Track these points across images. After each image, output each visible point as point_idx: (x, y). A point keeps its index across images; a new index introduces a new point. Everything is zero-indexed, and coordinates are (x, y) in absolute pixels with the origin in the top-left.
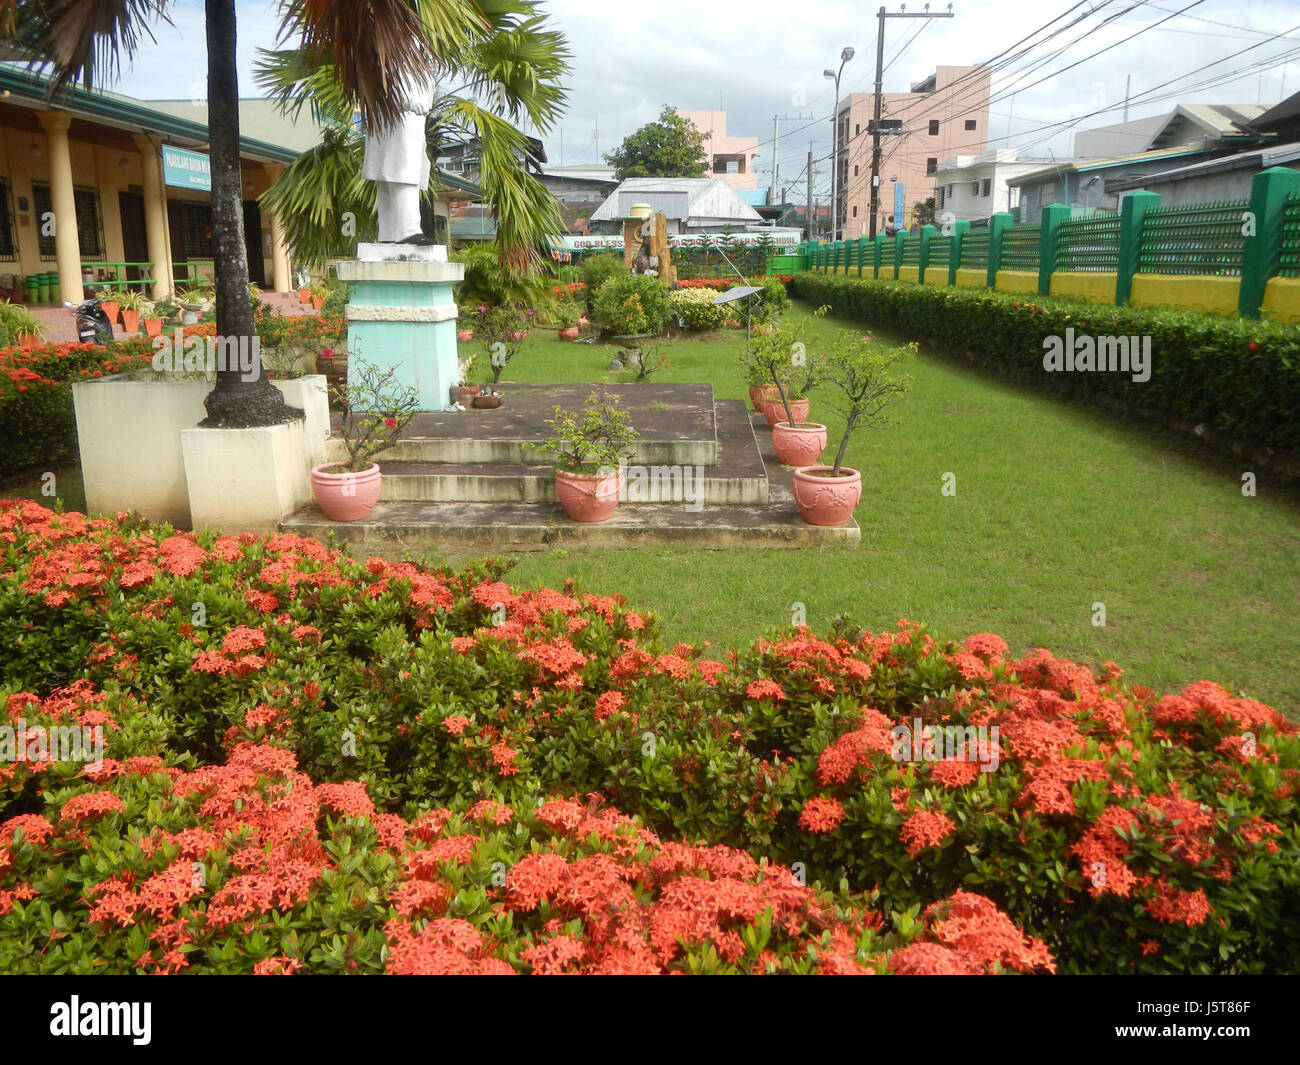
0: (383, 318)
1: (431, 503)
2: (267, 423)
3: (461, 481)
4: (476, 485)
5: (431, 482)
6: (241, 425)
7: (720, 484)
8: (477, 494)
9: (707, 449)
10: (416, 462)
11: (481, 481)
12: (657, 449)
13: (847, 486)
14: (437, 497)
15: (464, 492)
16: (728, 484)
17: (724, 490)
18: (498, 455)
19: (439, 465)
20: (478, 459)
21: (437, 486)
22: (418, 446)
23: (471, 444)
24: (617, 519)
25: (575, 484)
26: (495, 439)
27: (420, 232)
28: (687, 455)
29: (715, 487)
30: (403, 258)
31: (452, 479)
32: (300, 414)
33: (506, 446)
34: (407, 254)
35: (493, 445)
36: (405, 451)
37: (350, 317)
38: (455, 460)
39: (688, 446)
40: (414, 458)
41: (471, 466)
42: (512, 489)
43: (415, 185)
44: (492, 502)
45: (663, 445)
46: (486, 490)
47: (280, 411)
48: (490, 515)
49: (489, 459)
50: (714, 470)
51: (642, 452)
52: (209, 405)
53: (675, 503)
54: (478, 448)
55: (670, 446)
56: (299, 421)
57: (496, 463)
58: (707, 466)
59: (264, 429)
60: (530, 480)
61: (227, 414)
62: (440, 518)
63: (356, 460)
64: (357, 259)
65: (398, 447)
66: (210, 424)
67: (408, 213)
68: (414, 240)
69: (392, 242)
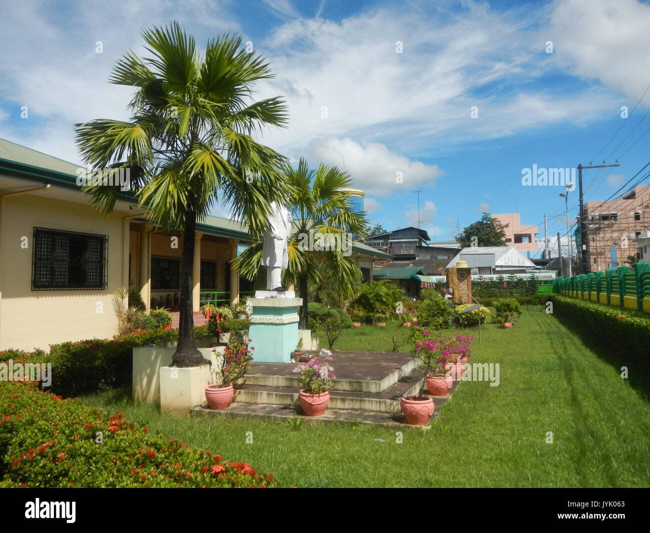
0: (263, 322)
1: (256, 403)
2: (192, 366)
3: (269, 394)
4: (274, 396)
5: (256, 394)
6: (181, 367)
7: (376, 402)
8: (274, 401)
9: (376, 385)
10: (256, 385)
11: (276, 395)
12: (354, 384)
13: (422, 405)
14: (259, 401)
15: (270, 399)
16: (380, 402)
17: (378, 404)
18: (288, 384)
20: (280, 385)
21: (259, 396)
22: (257, 378)
23: (278, 378)
24: (327, 415)
25: (304, 398)
26: (288, 376)
27: (280, 286)
28: (367, 387)
29: (374, 403)
30: (272, 297)
31: (265, 393)
32: (210, 363)
33: (291, 380)
34: (274, 295)
35: (286, 379)
36: (252, 380)
37: (250, 321)
38: (271, 385)
39: (368, 383)
40: (255, 383)
41: (277, 388)
42: (289, 399)
43: (280, 267)
44: (280, 404)
45: (357, 382)
46: (278, 399)
47: (201, 361)
48: (274, 411)
49: (284, 385)
50: (378, 395)
51: (348, 385)
52: (173, 358)
53: (357, 410)
54: (280, 379)
55: (360, 383)
56: (208, 365)
57: (287, 387)
58: (377, 393)
59: (189, 368)
60: (296, 395)
61: (178, 362)
62: (254, 411)
63: (225, 383)
64: (255, 297)
65: (250, 378)
66: (172, 366)
67: (276, 278)
68: (278, 290)
69: (269, 290)
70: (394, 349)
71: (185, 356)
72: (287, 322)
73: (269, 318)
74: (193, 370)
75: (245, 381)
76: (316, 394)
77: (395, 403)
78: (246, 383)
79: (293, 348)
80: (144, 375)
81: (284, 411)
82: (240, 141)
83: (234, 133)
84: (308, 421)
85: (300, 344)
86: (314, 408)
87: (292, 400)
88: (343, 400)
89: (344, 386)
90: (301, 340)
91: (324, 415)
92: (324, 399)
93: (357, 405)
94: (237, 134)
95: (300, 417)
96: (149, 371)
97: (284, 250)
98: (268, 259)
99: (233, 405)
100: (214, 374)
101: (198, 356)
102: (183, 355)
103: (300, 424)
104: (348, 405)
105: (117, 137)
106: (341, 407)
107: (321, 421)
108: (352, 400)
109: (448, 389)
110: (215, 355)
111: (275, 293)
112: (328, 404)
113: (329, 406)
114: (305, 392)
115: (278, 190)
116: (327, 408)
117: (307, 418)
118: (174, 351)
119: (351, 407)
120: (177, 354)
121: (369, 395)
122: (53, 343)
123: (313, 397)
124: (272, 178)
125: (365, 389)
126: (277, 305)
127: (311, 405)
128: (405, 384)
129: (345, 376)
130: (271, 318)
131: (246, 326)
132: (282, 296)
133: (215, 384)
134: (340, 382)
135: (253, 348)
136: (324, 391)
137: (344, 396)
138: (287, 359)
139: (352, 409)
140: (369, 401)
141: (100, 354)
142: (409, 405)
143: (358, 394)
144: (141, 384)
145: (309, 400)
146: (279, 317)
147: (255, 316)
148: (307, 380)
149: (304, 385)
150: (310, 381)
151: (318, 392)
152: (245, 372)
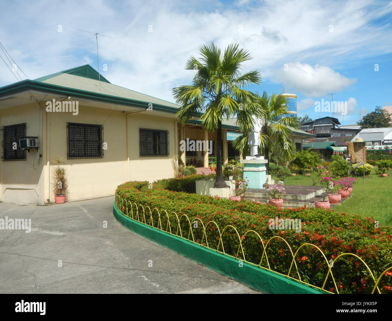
0: (250, 170)
2: (223, 188)
3: (256, 200)
4: (258, 201)
6: (218, 188)
7: (304, 204)
9: (304, 197)
10: (249, 197)
12: (294, 197)
16: (306, 204)
18: (264, 196)
19: (253, 198)
22: (250, 194)
25: (272, 201)
26: (263, 193)
27: (257, 154)
28: (300, 198)
30: (254, 159)
31: (254, 200)
32: (229, 187)
33: (265, 195)
34: (255, 158)
37: (244, 170)
38: (256, 197)
39: (300, 196)
40: (249, 196)
41: (259, 198)
42: (265, 202)
43: (257, 146)
45: (295, 196)
47: (225, 186)
49: (262, 197)
50: (305, 201)
51: (291, 197)
52: (214, 184)
53: (295, 207)
54: (260, 195)
55: (297, 196)
56: (229, 188)
57: (263, 198)
58: (304, 200)
59: (222, 189)
60: (268, 201)
61: (216, 186)
63: (237, 195)
64: (245, 159)
65: (246, 194)
66: (214, 187)
67: (255, 151)
68: (256, 156)
69: (252, 156)
70: (314, 185)
71: (219, 184)
72: (261, 170)
73: (253, 168)
74: (223, 189)
75: (244, 195)
76: (277, 199)
77: (312, 204)
78: (245, 196)
79: (264, 182)
80: (201, 191)
82: (242, 93)
83: (238, 89)
85: (267, 181)
87: (266, 203)
88: (289, 203)
89: (289, 197)
90: (268, 179)
92: (281, 201)
93: (295, 205)
94: (240, 90)
96: (203, 190)
97: (259, 137)
98: (251, 141)
100: (232, 191)
101: (225, 184)
102: (219, 183)
104: (291, 205)
105: (191, 94)
106: (289, 206)
108: (293, 203)
109: (339, 201)
110: (231, 183)
111: (255, 157)
112: (282, 205)
113: (283, 205)
114: (272, 198)
115: (257, 112)
118: (214, 182)
119: (293, 206)
120: (216, 183)
121: (301, 201)
122: (158, 179)
123: (276, 200)
124: (255, 107)
125: (299, 199)
126: (256, 163)
127: (275, 204)
128: (318, 198)
129: (289, 193)
131: (242, 173)
132: (258, 158)
133: (232, 196)
134: (288, 195)
135: (248, 181)
136: (280, 198)
137: (289, 201)
138: (261, 187)
139: (293, 207)
140: (301, 203)
141: (179, 184)
142: (318, 204)
143: (296, 200)
145: (274, 202)
146: (257, 168)
147: (246, 168)
148: (273, 193)
149: (272, 196)
150: (274, 194)
151: (278, 199)
152: (245, 191)
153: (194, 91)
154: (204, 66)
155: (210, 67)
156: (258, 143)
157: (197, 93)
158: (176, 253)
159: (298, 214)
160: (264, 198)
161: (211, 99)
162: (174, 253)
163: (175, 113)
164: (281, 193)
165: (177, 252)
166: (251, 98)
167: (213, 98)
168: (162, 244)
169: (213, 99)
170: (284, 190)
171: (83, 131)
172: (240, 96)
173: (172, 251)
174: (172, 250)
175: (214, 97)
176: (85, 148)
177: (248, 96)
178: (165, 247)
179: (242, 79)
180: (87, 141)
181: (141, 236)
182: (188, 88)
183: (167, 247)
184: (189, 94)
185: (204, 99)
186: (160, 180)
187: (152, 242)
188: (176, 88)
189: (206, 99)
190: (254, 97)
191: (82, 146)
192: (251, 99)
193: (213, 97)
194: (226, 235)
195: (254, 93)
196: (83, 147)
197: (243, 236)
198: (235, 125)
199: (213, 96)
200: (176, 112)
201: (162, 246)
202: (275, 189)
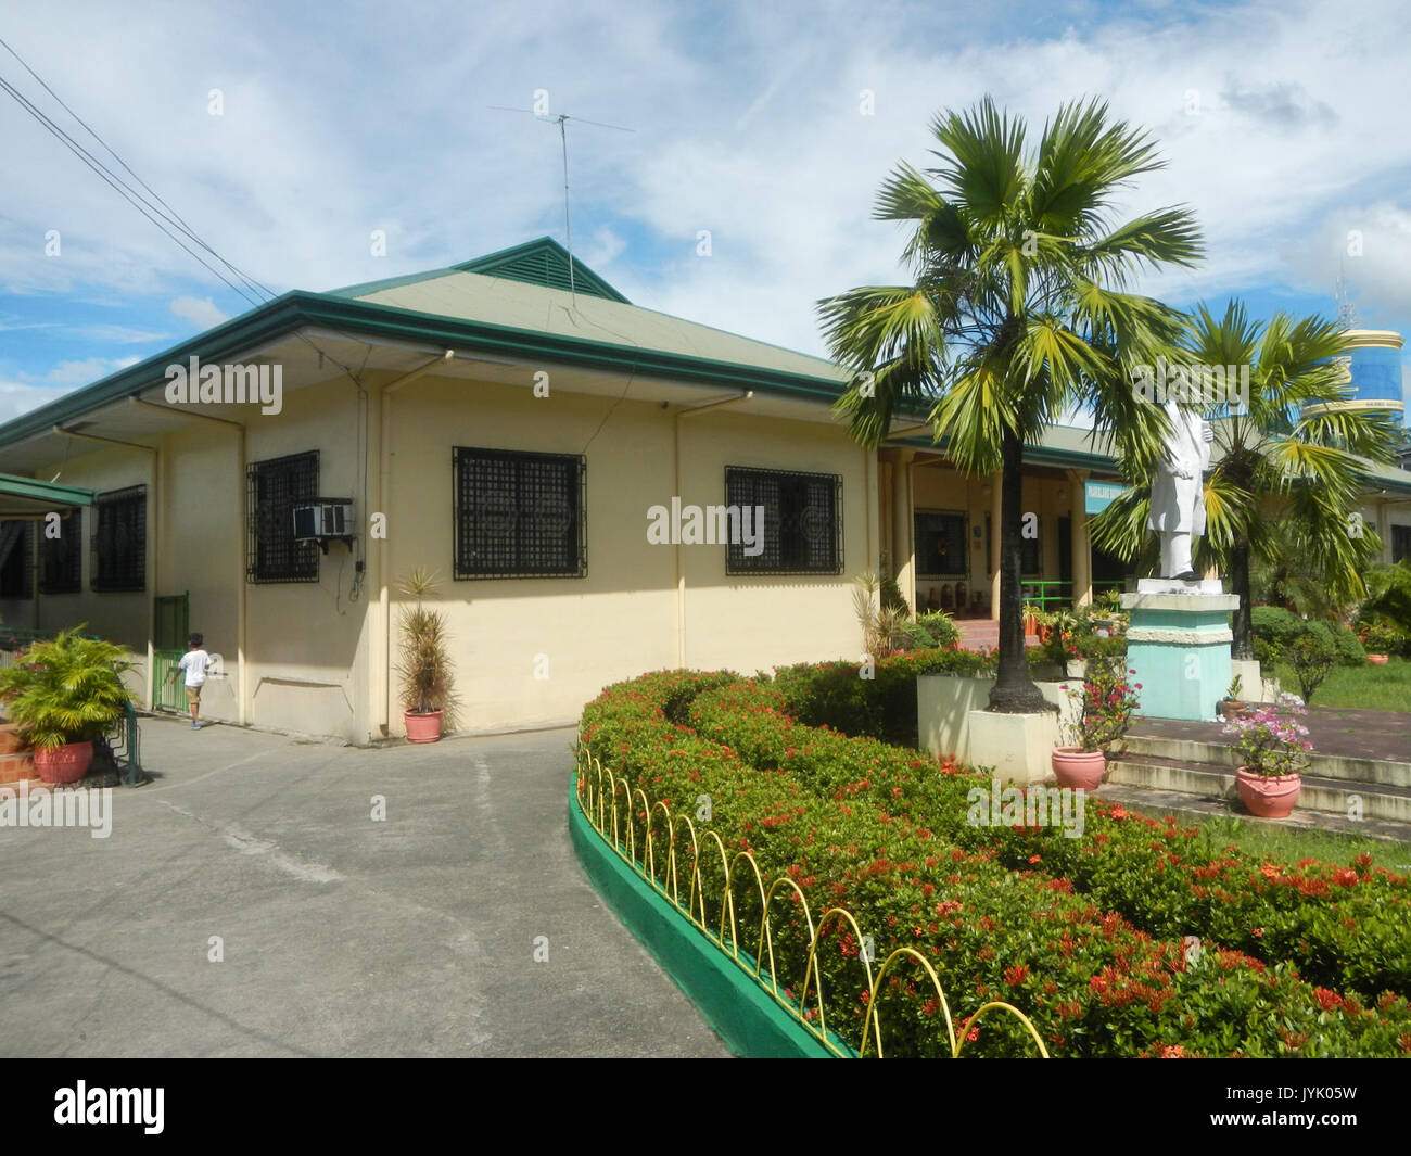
0: (1155, 639)
1: (1147, 788)
2: (1026, 712)
3: (1173, 773)
4: (1185, 777)
5: (1149, 771)
6: (1007, 712)
7: (1407, 803)
8: (1185, 786)
10: (1147, 756)
11: (1189, 775)
12: (1357, 766)
14: (1154, 784)
15: (1175, 781)
18: (1213, 757)
19: (1164, 760)
20: (1196, 759)
21: (1154, 775)
22: (1148, 743)
23: (1191, 745)
24: (1295, 818)
25: (1247, 782)
26: (1212, 743)
27: (1191, 570)
28: (1387, 774)
29: (1402, 805)
30: (1174, 592)
31: (1166, 771)
32: (1057, 709)
33: (1219, 750)
34: (1178, 589)
35: (1209, 747)
36: (1139, 746)
37: (1129, 638)
38: (1177, 757)
39: (1388, 766)
40: (1145, 752)
41: (1190, 764)
42: (1215, 784)
43: (1187, 533)
44: (1197, 794)
45: (1364, 763)
46: (1193, 783)
47: (1039, 705)
48: (1186, 802)
49: (1205, 760)
51: (1342, 767)
52: (990, 696)
54: (1197, 749)
55: (1370, 764)
56: (1054, 713)
57: (1211, 762)
58: (1408, 787)
59: (1020, 715)
60: (1230, 779)
61: (998, 703)
62: (1145, 799)
63: (1088, 746)
64: (1136, 591)
65: (1134, 741)
66: (989, 709)
67: (1181, 554)
68: (1184, 577)
69: (1167, 578)
71: (1011, 694)
72: (1205, 642)
73: (1168, 632)
74: (1029, 719)
75: (1125, 747)
76: (1271, 776)
78: (1128, 750)
79: (1222, 694)
80: (942, 725)
81: (1206, 805)
82: (1113, 308)
83: (1095, 290)
84: (1256, 825)
85: (1236, 686)
86: (1268, 801)
87: (1222, 787)
88: (1332, 795)
89: (1333, 768)
90: (1238, 678)
91: (1290, 818)
92: (1290, 786)
93: (1363, 807)
94: (1103, 294)
95: (1239, 817)
96: (951, 717)
97: (1197, 499)
98: (1163, 516)
99: (1104, 787)
100: (1067, 728)
101: (1035, 694)
102: (1008, 691)
103: (1239, 829)
104: (1342, 804)
105: (890, 320)
106: (1327, 806)
107: (1283, 828)
110: (1067, 696)
111: (1179, 584)
112: (1297, 799)
113: (1300, 804)
114: (1248, 771)
116: (1297, 808)
117: (1253, 820)
118: (992, 684)
120: (998, 690)
121: (1390, 788)
122: (780, 664)
123: (1265, 781)
125: (1380, 778)
126: (1184, 606)
127: (1261, 795)
129: (1337, 751)
130: (1173, 632)
131: (1119, 648)
132: (1194, 589)
133: (1067, 746)
134: (1325, 760)
135: (1139, 686)
136: (1288, 772)
137: (1332, 787)
138: (1208, 714)
140: (1390, 800)
143: (1366, 785)
144: (937, 739)
145: (1258, 786)
146: (1190, 631)
147: (1134, 629)
148: (1252, 748)
149: (1247, 759)
150: (1258, 752)
151: (1276, 773)
152: (1125, 729)
153: (900, 308)
154: (949, 199)
155: (972, 204)
156: (1194, 521)
157: (913, 314)
158: (709, 1028)
159: (1306, 917)
160: (1212, 765)
161: (977, 337)
162: (702, 1026)
163: (831, 400)
164: (1288, 747)
165: (715, 1027)
166: (1158, 327)
167: (984, 334)
168: (673, 971)
169: (984, 339)
170: (1305, 737)
171: (513, 479)
172: (1107, 318)
173: (701, 1017)
174: (701, 1010)
175: (991, 327)
176: (517, 538)
177: (1141, 316)
178: (682, 986)
179: (1114, 246)
180: (525, 515)
181: (613, 918)
182: (878, 298)
183: (686, 991)
184: (878, 321)
185: (947, 339)
186: (787, 668)
187: (643, 952)
188: (831, 299)
189: (957, 338)
190: (1170, 321)
191: (507, 534)
192: (1153, 331)
193: (987, 331)
194: (895, 994)
195: (1170, 303)
196: (511, 538)
197: (969, 1022)
198: (1084, 448)
199: (987, 327)
200: (836, 399)
201: (671, 977)
202: (1259, 729)
